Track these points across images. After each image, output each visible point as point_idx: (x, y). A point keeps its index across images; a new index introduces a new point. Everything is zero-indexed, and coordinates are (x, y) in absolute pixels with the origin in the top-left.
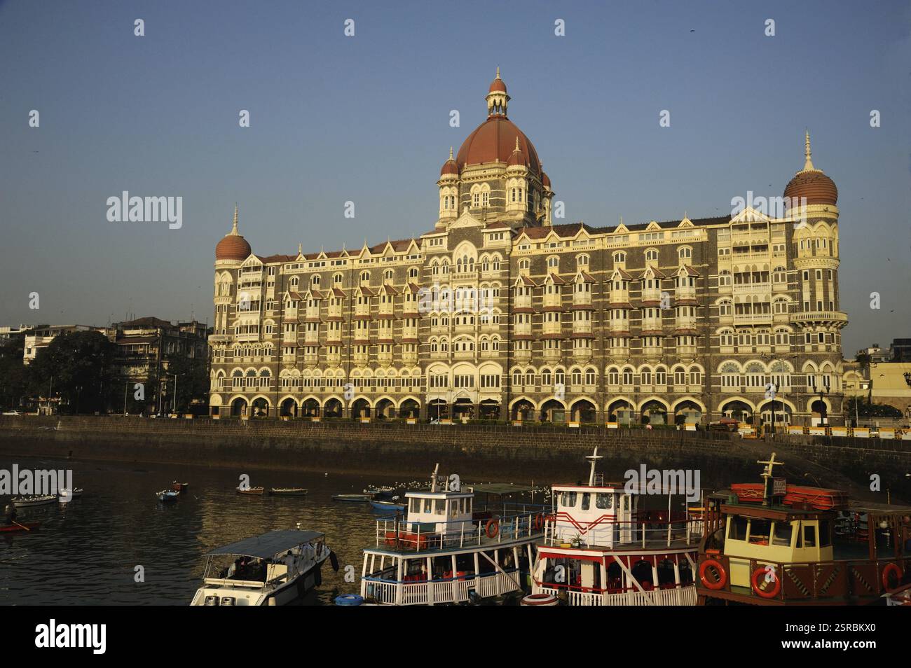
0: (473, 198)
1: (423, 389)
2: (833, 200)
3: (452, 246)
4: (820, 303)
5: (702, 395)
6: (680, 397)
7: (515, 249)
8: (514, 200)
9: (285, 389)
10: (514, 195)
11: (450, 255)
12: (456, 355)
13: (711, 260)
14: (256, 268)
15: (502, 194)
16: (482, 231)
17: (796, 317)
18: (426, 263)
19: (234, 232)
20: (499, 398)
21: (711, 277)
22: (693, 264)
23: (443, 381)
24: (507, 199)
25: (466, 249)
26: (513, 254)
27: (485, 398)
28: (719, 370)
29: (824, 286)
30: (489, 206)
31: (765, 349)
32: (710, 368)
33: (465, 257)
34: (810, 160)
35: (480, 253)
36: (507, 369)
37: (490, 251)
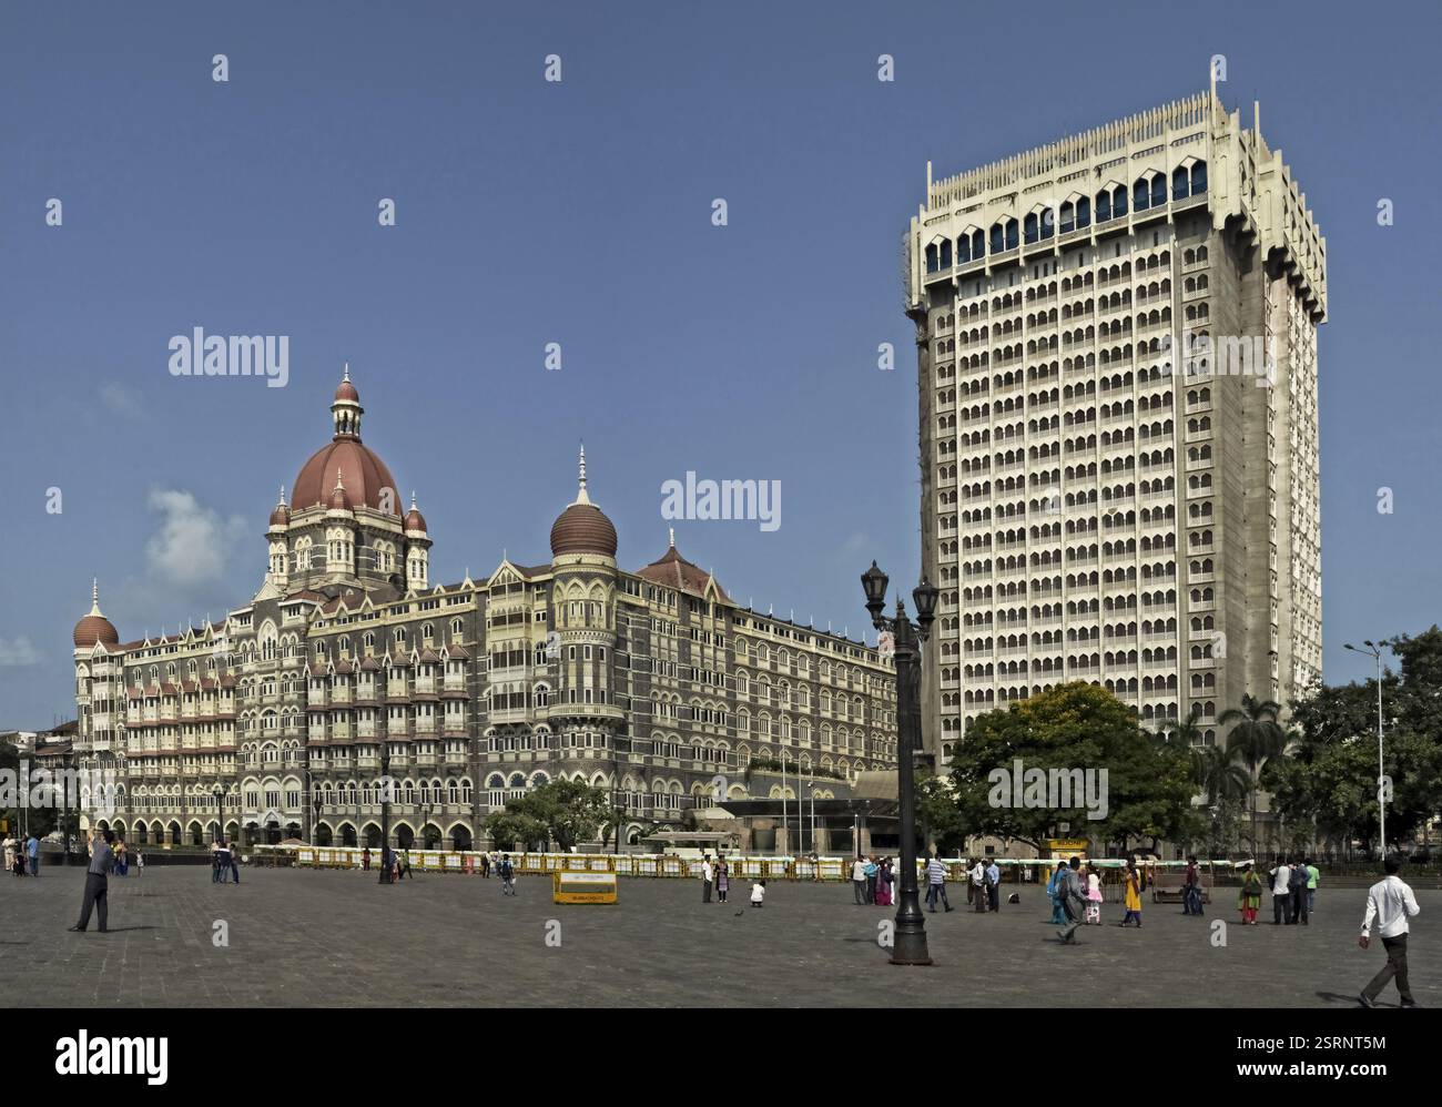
0: (299, 556)
1: (240, 809)
2: (610, 550)
3: (257, 626)
4: (573, 692)
5: (472, 817)
6: (453, 820)
7: (313, 628)
8: (339, 557)
9: (136, 810)
10: (339, 550)
11: (255, 637)
12: (266, 767)
13: (479, 635)
14: (104, 659)
15: (323, 551)
16: (280, 604)
17: (556, 711)
18: (237, 647)
19: (95, 612)
20: (298, 821)
21: (480, 658)
22: (464, 642)
23: (253, 799)
24: (328, 556)
25: (269, 629)
26: (310, 635)
27: (290, 821)
28: (487, 784)
29: (577, 669)
30: (311, 568)
31: (526, 757)
32: (478, 782)
33: (269, 639)
34: (585, 488)
35: (281, 632)
36: (307, 787)
37: (288, 630)
